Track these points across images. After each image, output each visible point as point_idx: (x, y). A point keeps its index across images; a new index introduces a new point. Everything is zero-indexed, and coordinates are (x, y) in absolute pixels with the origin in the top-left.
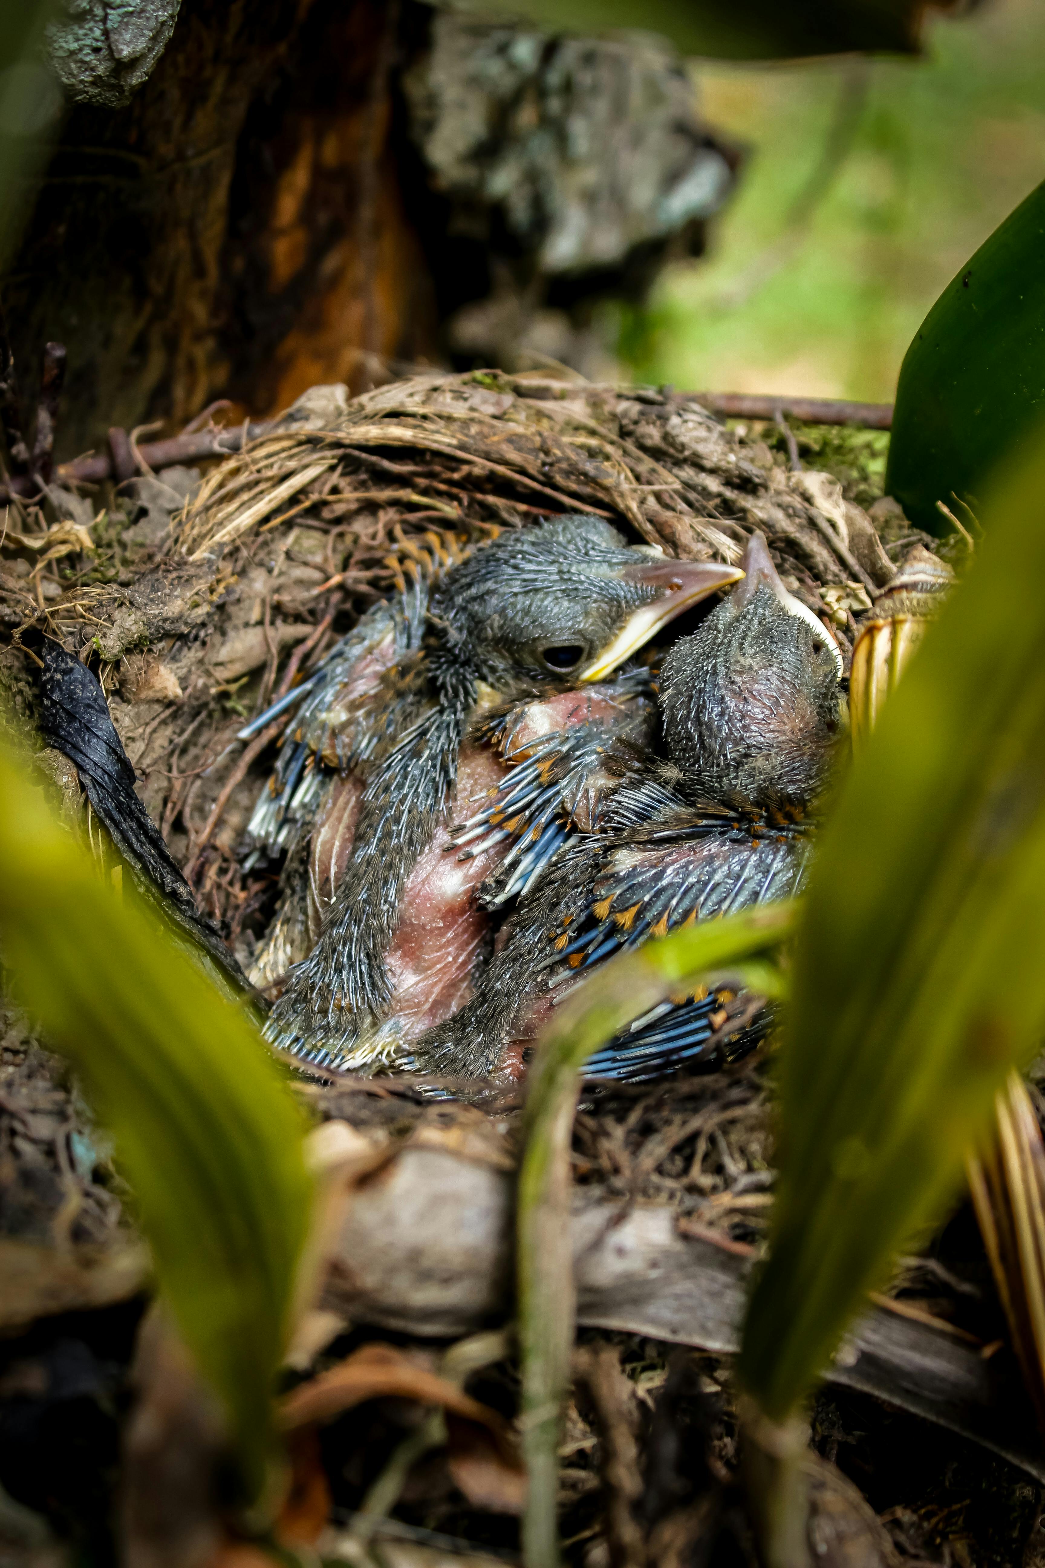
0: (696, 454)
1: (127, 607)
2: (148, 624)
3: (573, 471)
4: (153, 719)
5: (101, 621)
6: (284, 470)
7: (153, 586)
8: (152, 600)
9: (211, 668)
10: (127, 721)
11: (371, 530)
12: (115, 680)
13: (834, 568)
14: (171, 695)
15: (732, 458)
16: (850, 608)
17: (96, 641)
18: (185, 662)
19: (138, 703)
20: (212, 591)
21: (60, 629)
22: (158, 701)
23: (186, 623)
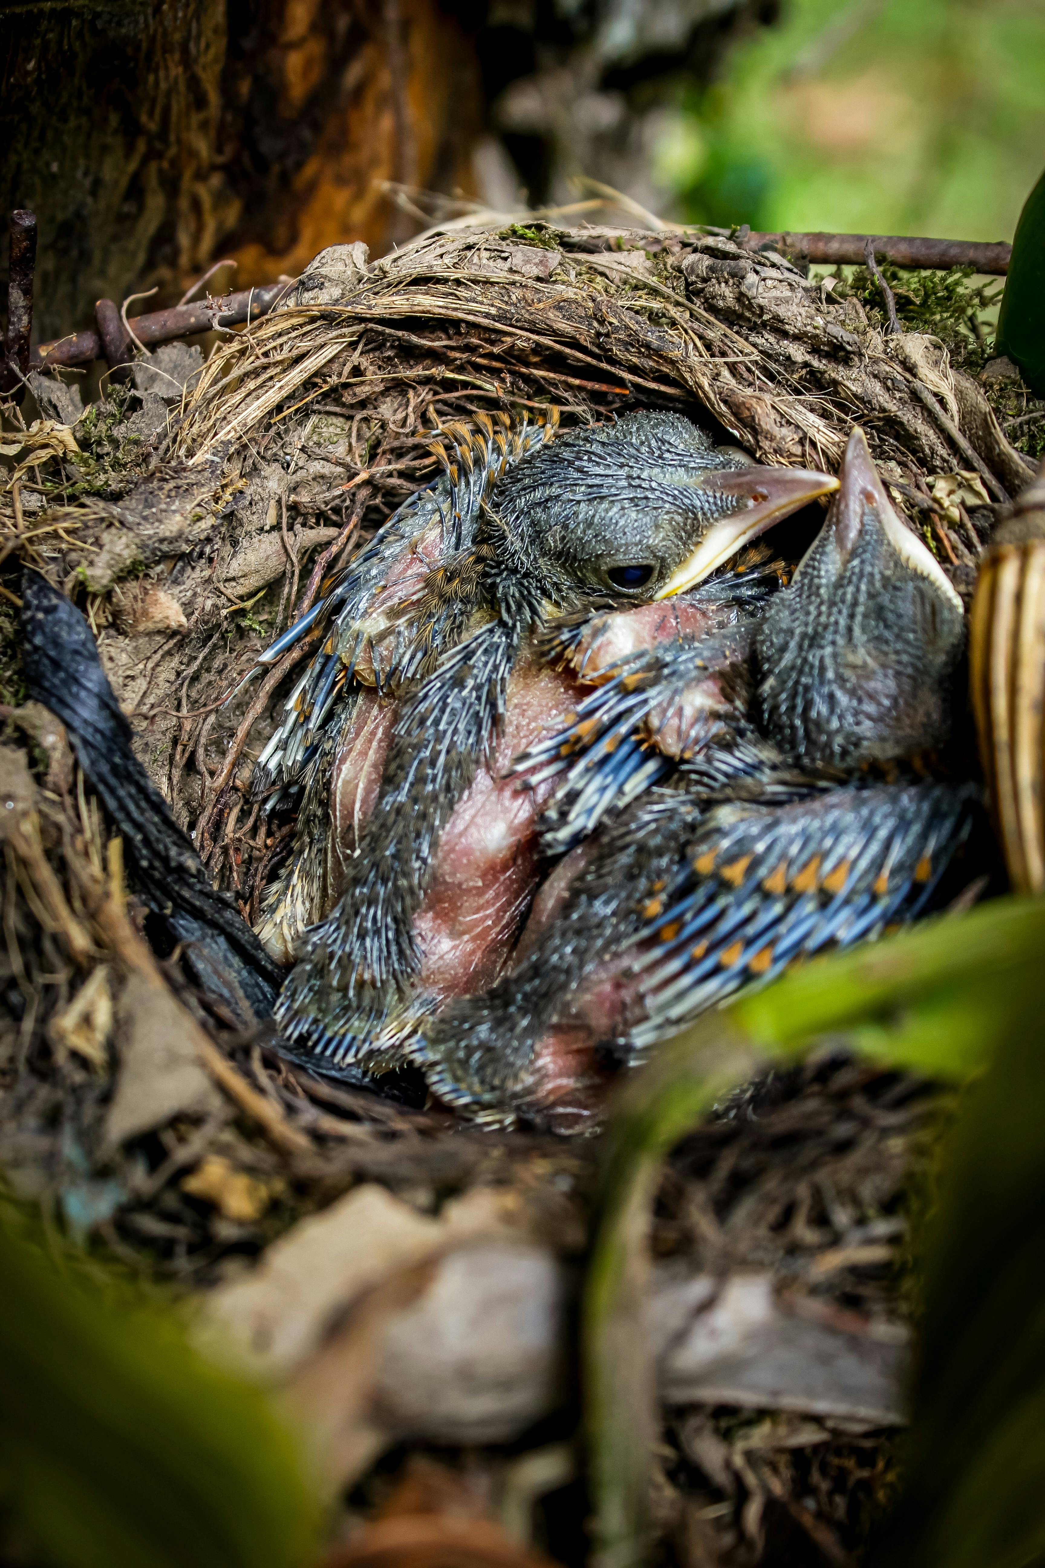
0: (777, 318)
1: (117, 528)
2: (142, 547)
3: (634, 342)
4: (155, 652)
5: (87, 546)
6: (295, 352)
7: (146, 500)
8: (145, 518)
9: (221, 586)
10: (124, 658)
11: (400, 416)
12: (108, 614)
13: (943, 451)
14: (174, 625)
15: (819, 321)
16: (963, 503)
17: (82, 571)
18: (189, 583)
19: (134, 637)
20: (217, 499)
21: (40, 555)
22: (159, 632)
23: (187, 541)
